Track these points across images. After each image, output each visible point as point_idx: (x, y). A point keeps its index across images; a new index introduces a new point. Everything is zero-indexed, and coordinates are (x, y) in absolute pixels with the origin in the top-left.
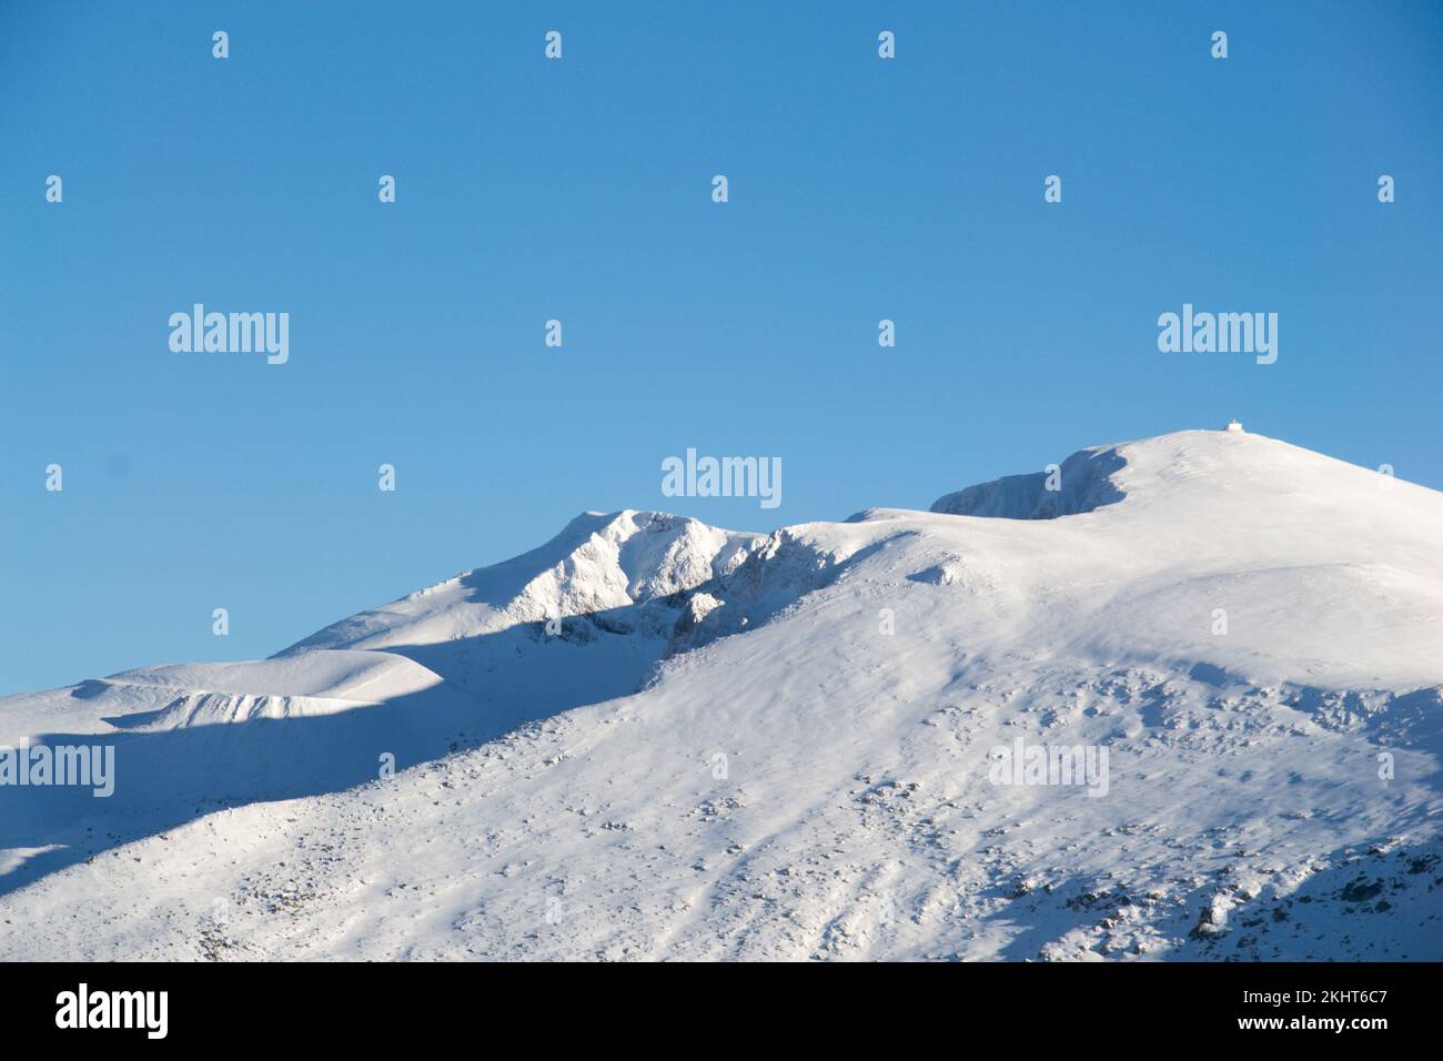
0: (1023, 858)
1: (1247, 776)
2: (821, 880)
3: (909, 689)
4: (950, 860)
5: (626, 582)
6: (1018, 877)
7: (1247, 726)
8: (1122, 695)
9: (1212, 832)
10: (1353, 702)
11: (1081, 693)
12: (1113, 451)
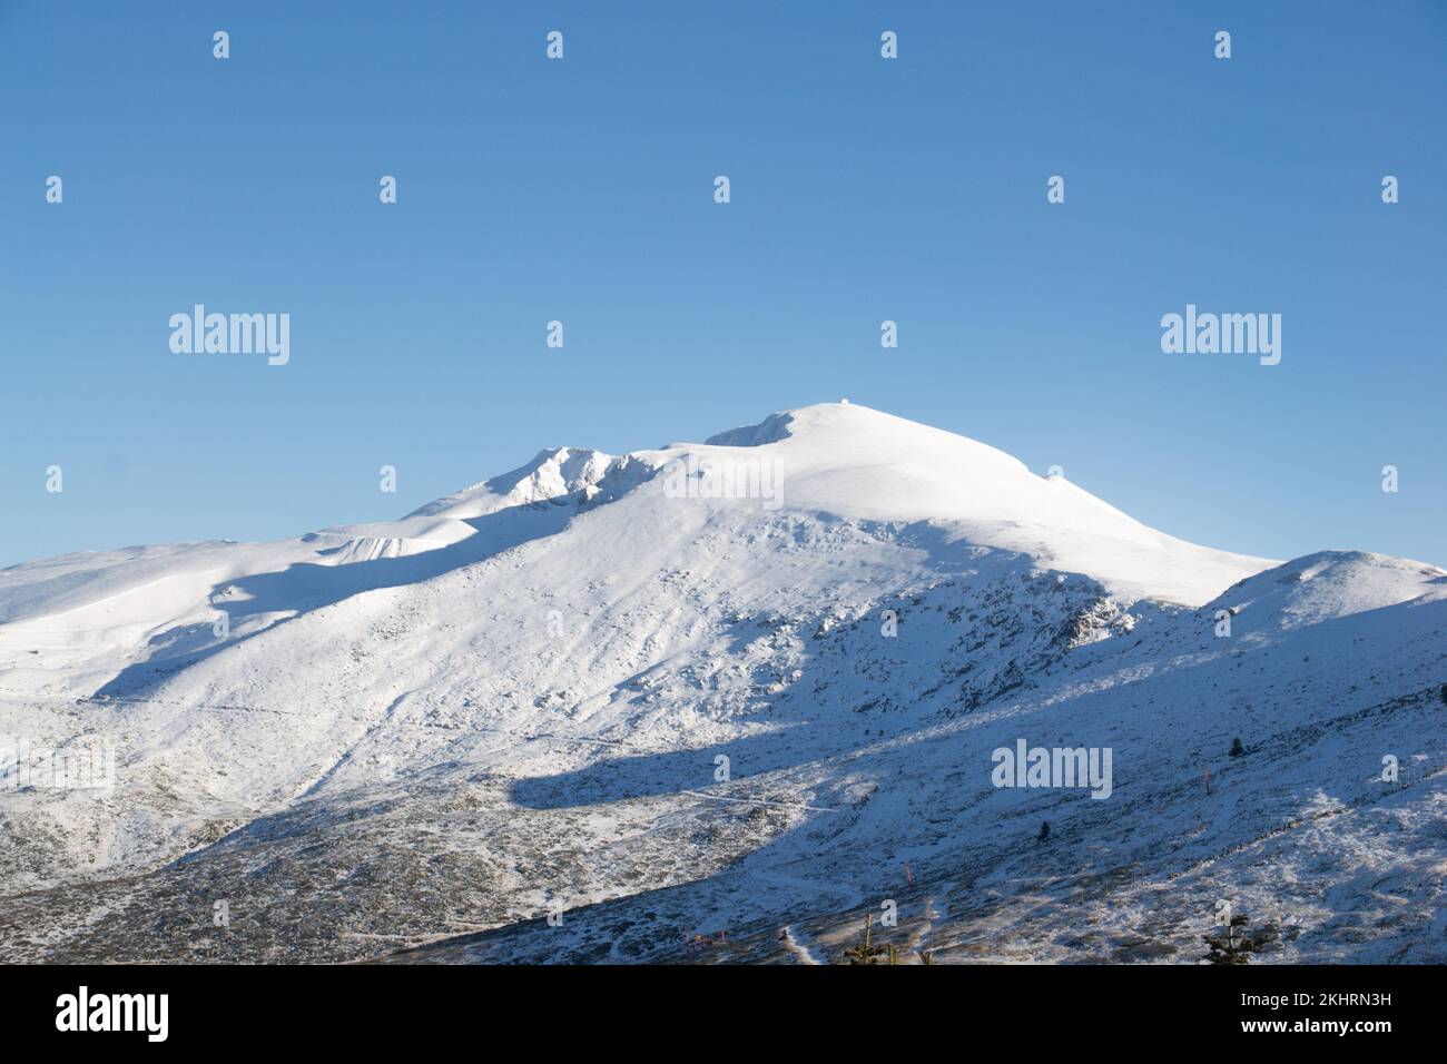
0: (738, 605)
1: (841, 563)
2: (643, 618)
3: (687, 527)
4: (704, 607)
5: (564, 482)
6: (735, 614)
7: (843, 540)
8: (785, 527)
9: (825, 590)
10: (890, 528)
11: (767, 527)
12: (787, 414)
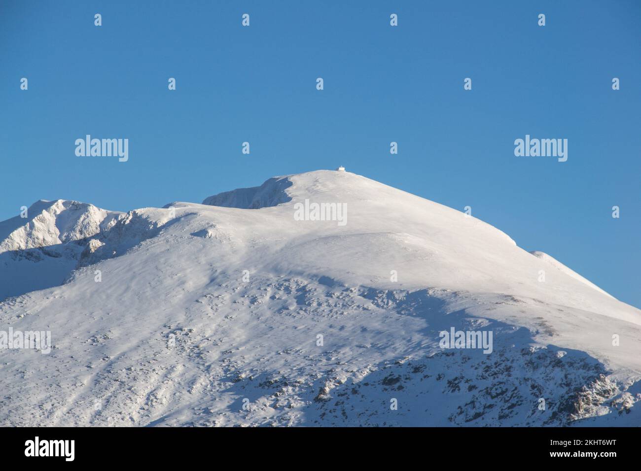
0: (240, 364)
1: (342, 328)
2: (146, 373)
3: (190, 285)
4: (207, 364)
5: (58, 233)
6: (238, 372)
7: (343, 305)
8: (288, 290)
9: (326, 353)
10: (390, 295)
11: (269, 289)
12: (287, 178)
